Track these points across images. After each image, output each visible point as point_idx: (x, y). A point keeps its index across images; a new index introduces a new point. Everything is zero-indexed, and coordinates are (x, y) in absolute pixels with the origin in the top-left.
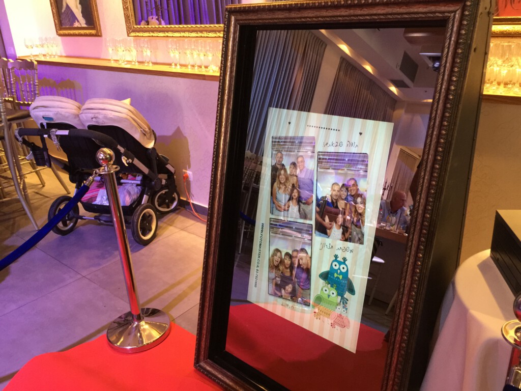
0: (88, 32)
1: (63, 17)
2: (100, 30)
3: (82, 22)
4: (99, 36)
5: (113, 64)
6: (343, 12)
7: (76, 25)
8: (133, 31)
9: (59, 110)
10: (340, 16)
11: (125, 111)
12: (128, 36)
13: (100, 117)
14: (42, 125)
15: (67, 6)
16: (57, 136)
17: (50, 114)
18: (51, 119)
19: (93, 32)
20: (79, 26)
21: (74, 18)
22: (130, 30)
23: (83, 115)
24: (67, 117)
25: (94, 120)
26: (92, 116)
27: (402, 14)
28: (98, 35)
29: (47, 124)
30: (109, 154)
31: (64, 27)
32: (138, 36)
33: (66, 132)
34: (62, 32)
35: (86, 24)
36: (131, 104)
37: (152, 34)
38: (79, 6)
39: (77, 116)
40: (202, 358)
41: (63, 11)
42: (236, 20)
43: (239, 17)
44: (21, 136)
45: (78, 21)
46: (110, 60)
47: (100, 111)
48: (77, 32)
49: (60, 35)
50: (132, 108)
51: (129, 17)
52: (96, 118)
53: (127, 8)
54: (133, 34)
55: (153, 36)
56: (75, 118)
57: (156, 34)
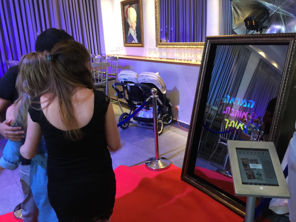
0: (138, 45)
1: (128, 38)
2: (144, 44)
3: (136, 41)
4: (143, 47)
5: (148, 59)
7: (133, 42)
8: (159, 45)
9: (130, 76)
11: (157, 77)
12: (156, 47)
13: (146, 79)
14: (122, 82)
15: (130, 34)
16: (129, 86)
17: (126, 77)
18: (127, 80)
19: (140, 45)
20: (134, 42)
21: (133, 39)
22: (157, 44)
23: (139, 78)
24: (133, 79)
25: (144, 80)
26: (143, 79)
28: (143, 46)
29: (124, 82)
31: (127, 43)
32: (161, 47)
33: (133, 85)
34: (126, 45)
35: (138, 42)
36: (159, 74)
37: (167, 46)
38: (136, 34)
39: (137, 79)
40: (184, 174)
41: (128, 36)
42: (209, 42)
43: (211, 41)
44: (115, 85)
45: (134, 40)
46: (147, 57)
47: (146, 77)
48: (133, 45)
49: (125, 46)
50: (159, 76)
51: (158, 39)
52: (144, 79)
53: (157, 35)
54: (158, 46)
55: (167, 47)
56: (136, 79)
57: (169, 46)
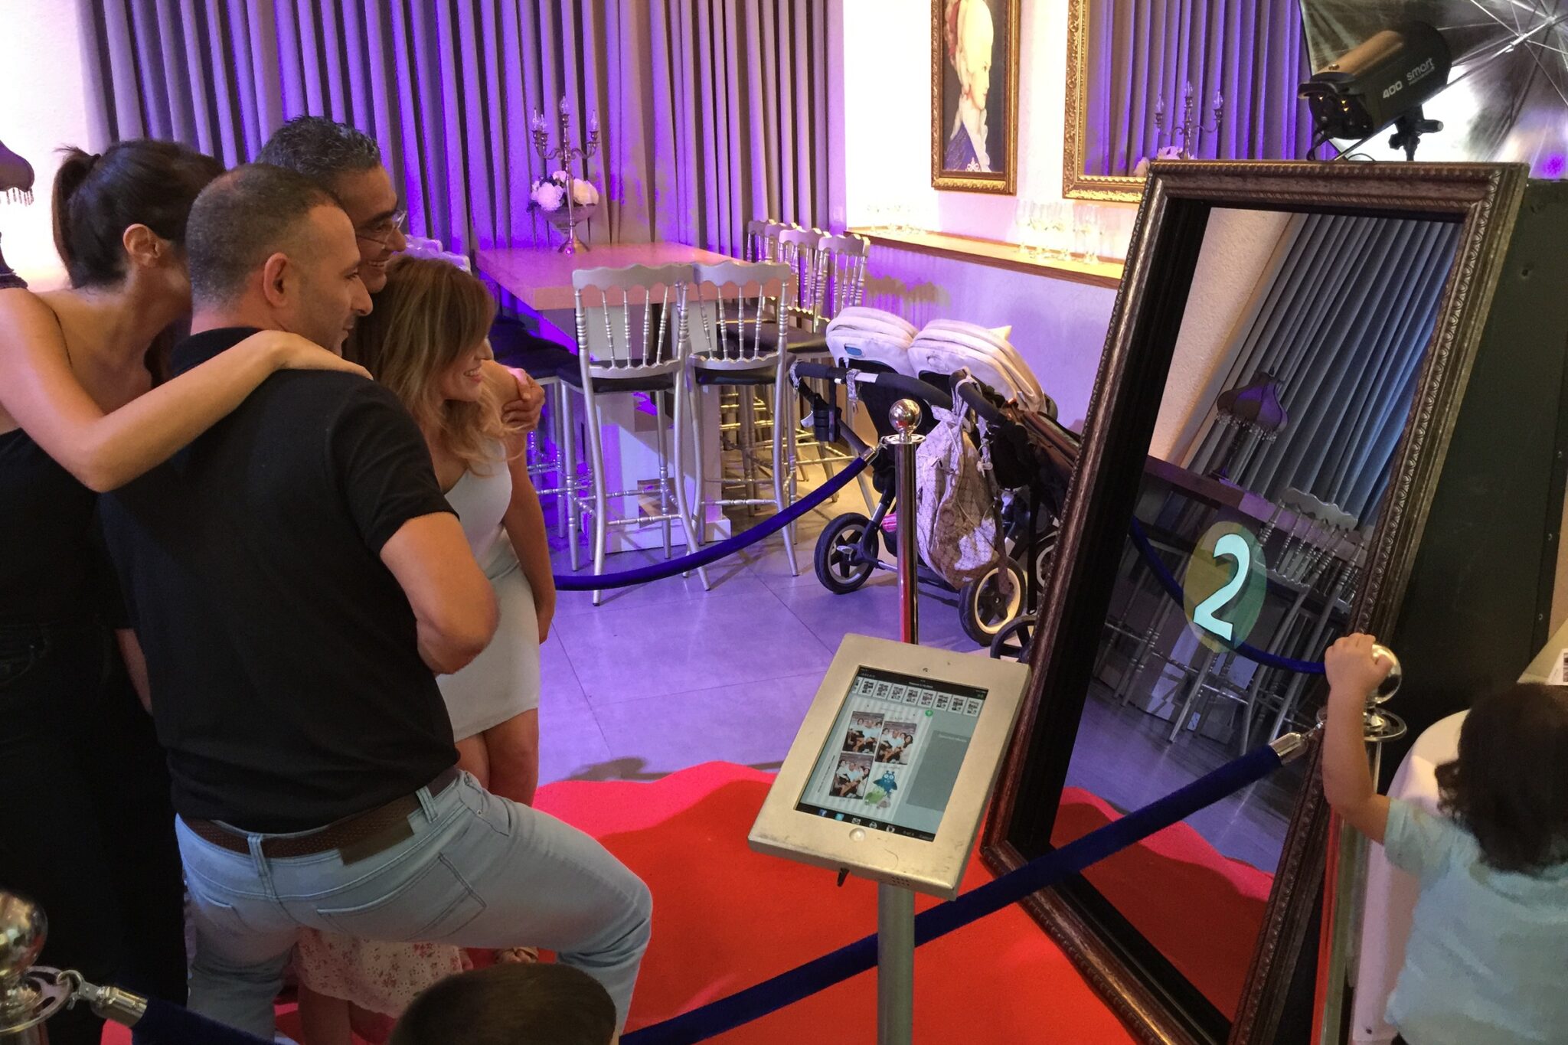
0: (989, 183)
1: (950, 148)
2: (1015, 182)
3: (983, 162)
4: (1010, 194)
5: (1022, 257)
6: (1322, 187)
7: (972, 167)
8: (1076, 188)
9: (875, 335)
10: (1316, 194)
11: (994, 350)
12: (1064, 197)
13: (944, 356)
14: (841, 361)
15: (962, 126)
16: (857, 383)
17: (858, 342)
18: (857, 351)
19: (1000, 184)
20: (977, 170)
21: (971, 153)
22: (1070, 185)
23: (914, 350)
24: (888, 351)
25: (931, 360)
26: (928, 352)
27: (1403, 198)
28: (1009, 192)
29: (851, 360)
30: (912, 413)
31: (948, 170)
32: (1083, 199)
33: (871, 378)
34: (942, 181)
35: (990, 167)
36: (1010, 338)
37: (1111, 195)
38: (985, 128)
39: (904, 351)
41: (952, 137)
42: (1165, 188)
44: (798, 377)
45: (977, 161)
46: (1018, 246)
47: (945, 345)
48: (969, 182)
49: (938, 188)
50: (1007, 346)
51: (1073, 156)
52: (935, 357)
53: (1072, 138)
54: (1074, 194)
55: (1111, 201)
56: (901, 354)
57: (1118, 196)
